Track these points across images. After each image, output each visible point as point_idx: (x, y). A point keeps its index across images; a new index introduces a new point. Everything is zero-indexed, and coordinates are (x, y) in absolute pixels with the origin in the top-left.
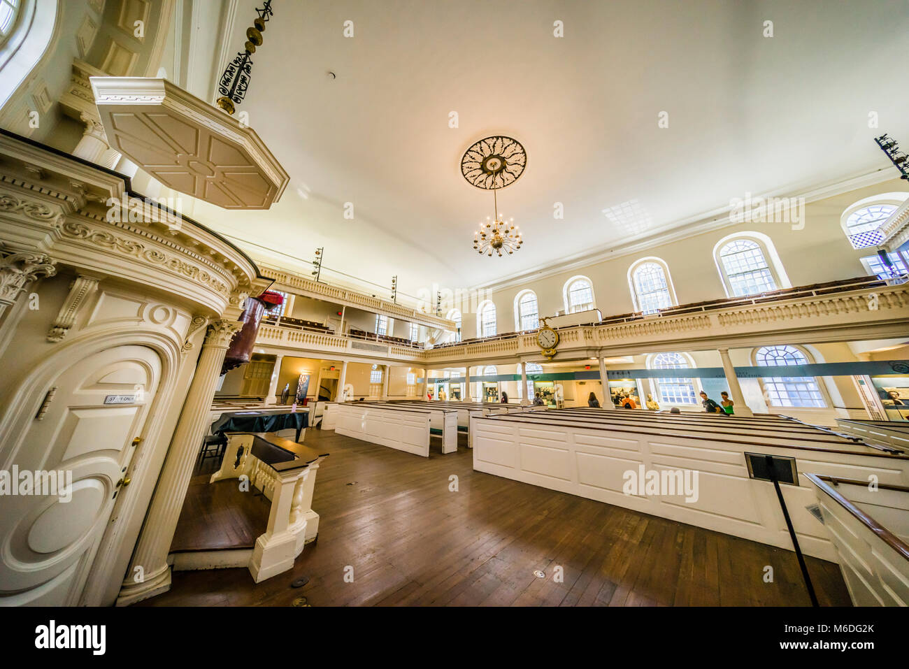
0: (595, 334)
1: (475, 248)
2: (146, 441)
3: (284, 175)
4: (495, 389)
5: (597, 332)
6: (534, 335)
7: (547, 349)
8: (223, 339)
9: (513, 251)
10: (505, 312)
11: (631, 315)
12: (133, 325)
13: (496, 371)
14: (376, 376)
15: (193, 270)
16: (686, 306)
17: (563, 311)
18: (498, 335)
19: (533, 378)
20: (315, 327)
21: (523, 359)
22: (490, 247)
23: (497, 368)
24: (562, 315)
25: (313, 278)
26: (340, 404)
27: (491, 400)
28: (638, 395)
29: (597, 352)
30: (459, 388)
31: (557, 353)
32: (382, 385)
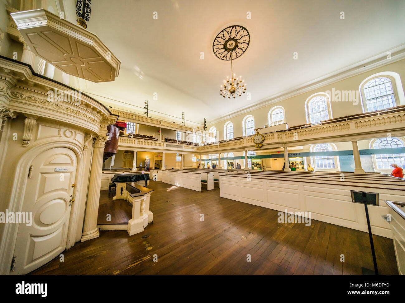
0: (283, 136)
1: (221, 94)
2: (77, 186)
3: (118, 61)
4: (232, 163)
5: (285, 134)
6: (251, 137)
7: (258, 144)
8: (101, 144)
9: (241, 94)
10: (238, 127)
11: (304, 125)
12: (57, 139)
13: (233, 155)
14: (178, 159)
15: (78, 112)
16: (336, 119)
17: (268, 125)
18: (234, 138)
19: (251, 158)
20: (149, 138)
21: (246, 149)
22: (229, 93)
23: (234, 154)
24: (267, 127)
25: (145, 115)
26: (163, 170)
27: (231, 168)
28: (303, 164)
29: (284, 145)
30: (216, 163)
31: (263, 146)
32: (181, 162)
